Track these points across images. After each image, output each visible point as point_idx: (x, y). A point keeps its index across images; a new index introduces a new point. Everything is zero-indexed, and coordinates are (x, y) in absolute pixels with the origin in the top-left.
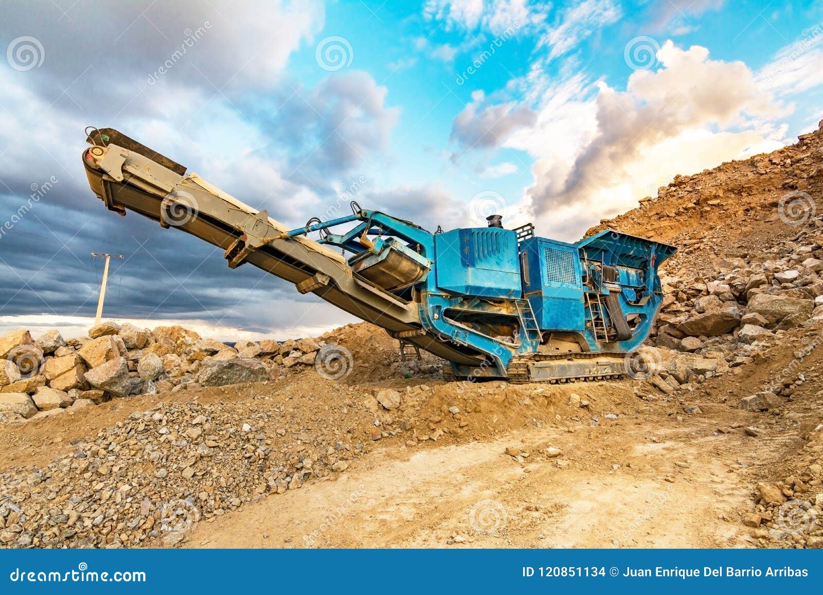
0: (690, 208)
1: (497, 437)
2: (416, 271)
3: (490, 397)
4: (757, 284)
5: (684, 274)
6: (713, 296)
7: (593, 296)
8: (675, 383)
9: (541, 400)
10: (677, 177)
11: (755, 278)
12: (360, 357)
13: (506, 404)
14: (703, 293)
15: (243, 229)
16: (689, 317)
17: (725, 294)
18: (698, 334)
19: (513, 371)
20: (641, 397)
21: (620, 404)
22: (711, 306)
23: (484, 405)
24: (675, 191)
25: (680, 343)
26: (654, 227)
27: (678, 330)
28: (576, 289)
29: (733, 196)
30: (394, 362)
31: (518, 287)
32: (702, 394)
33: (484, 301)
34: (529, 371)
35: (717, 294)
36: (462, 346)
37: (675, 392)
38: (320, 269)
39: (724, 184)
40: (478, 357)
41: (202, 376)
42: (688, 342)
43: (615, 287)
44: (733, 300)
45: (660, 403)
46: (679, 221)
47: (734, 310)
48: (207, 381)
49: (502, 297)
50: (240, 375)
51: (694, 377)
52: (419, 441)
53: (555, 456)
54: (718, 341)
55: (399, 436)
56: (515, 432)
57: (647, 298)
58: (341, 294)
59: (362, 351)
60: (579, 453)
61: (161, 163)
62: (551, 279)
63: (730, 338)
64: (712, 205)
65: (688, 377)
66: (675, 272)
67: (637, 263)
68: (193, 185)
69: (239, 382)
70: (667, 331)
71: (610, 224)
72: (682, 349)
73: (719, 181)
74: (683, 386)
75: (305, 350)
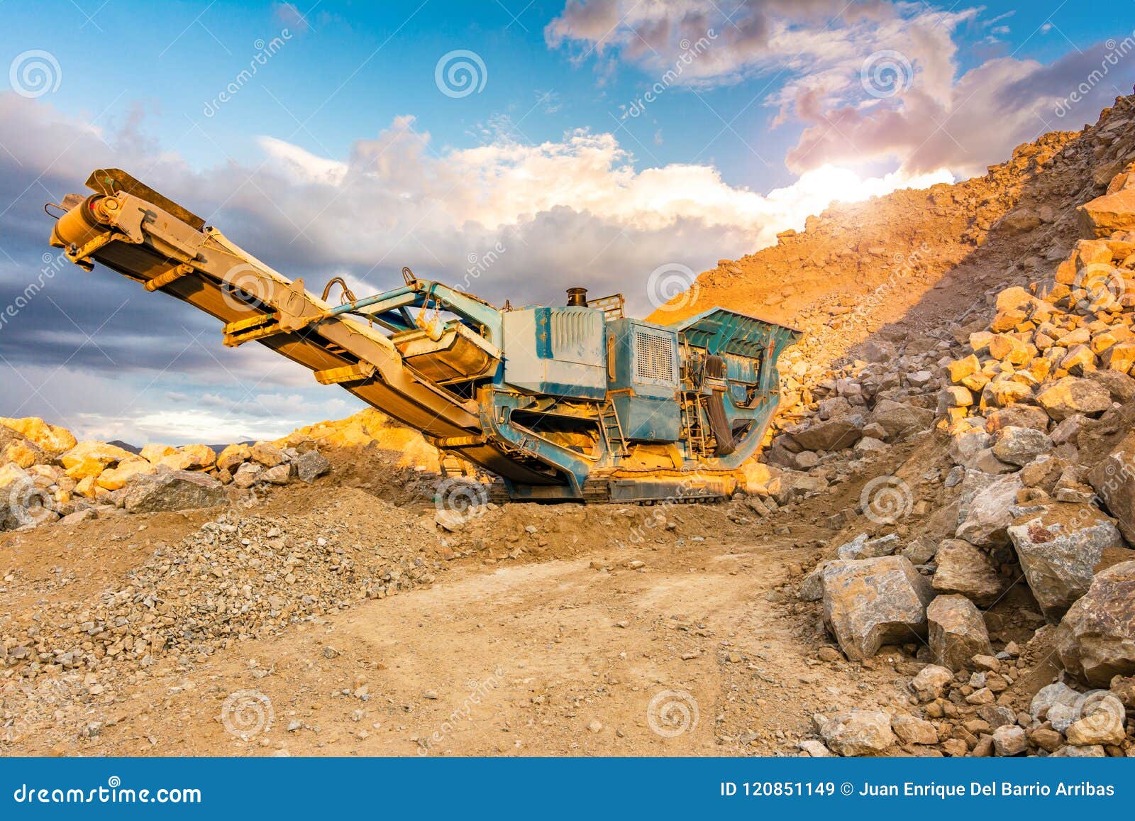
0: (845, 255)
1: (578, 556)
2: (483, 362)
3: (569, 516)
4: (888, 385)
5: (824, 358)
6: (841, 398)
7: (691, 396)
8: (775, 504)
9: (623, 521)
10: (832, 204)
11: (889, 377)
12: (356, 473)
13: (587, 524)
14: (831, 393)
15: (276, 305)
16: (811, 424)
17: (855, 396)
18: (816, 448)
19: (590, 490)
20: (734, 520)
21: (709, 527)
22: (838, 411)
23: (562, 525)
24: (828, 225)
25: (794, 459)
26: (794, 280)
27: (796, 442)
28: (672, 385)
29: (901, 244)
30: (409, 481)
31: (602, 384)
32: (797, 516)
33: (561, 400)
34: (609, 490)
35: (846, 396)
36: (531, 457)
37: (772, 515)
38: (364, 356)
39: (892, 224)
40: (547, 472)
41: (131, 499)
42: (804, 458)
43: (720, 383)
44: (862, 405)
45: (754, 526)
46: (828, 274)
47: (857, 419)
48: (139, 505)
49: (582, 397)
50: (190, 497)
51: (794, 498)
52: (498, 560)
53: (640, 567)
54: (835, 457)
55: (474, 556)
56: (596, 552)
57: (760, 399)
58: (385, 389)
59: (359, 464)
60: (662, 564)
61: (174, 214)
62: (642, 372)
63: (848, 453)
64: (873, 255)
65: (788, 498)
66: (812, 354)
67: (753, 351)
68: (217, 245)
69: (189, 507)
70: (784, 443)
71: (732, 269)
72: (795, 466)
73: (887, 218)
74: (781, 509)
75: (265, 461)
